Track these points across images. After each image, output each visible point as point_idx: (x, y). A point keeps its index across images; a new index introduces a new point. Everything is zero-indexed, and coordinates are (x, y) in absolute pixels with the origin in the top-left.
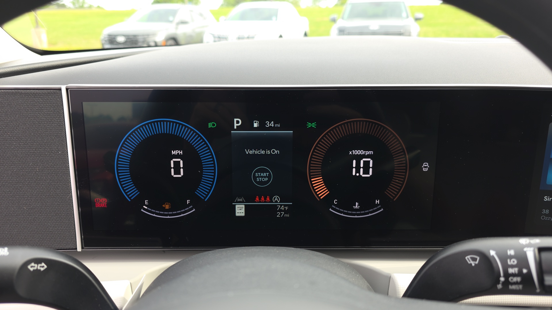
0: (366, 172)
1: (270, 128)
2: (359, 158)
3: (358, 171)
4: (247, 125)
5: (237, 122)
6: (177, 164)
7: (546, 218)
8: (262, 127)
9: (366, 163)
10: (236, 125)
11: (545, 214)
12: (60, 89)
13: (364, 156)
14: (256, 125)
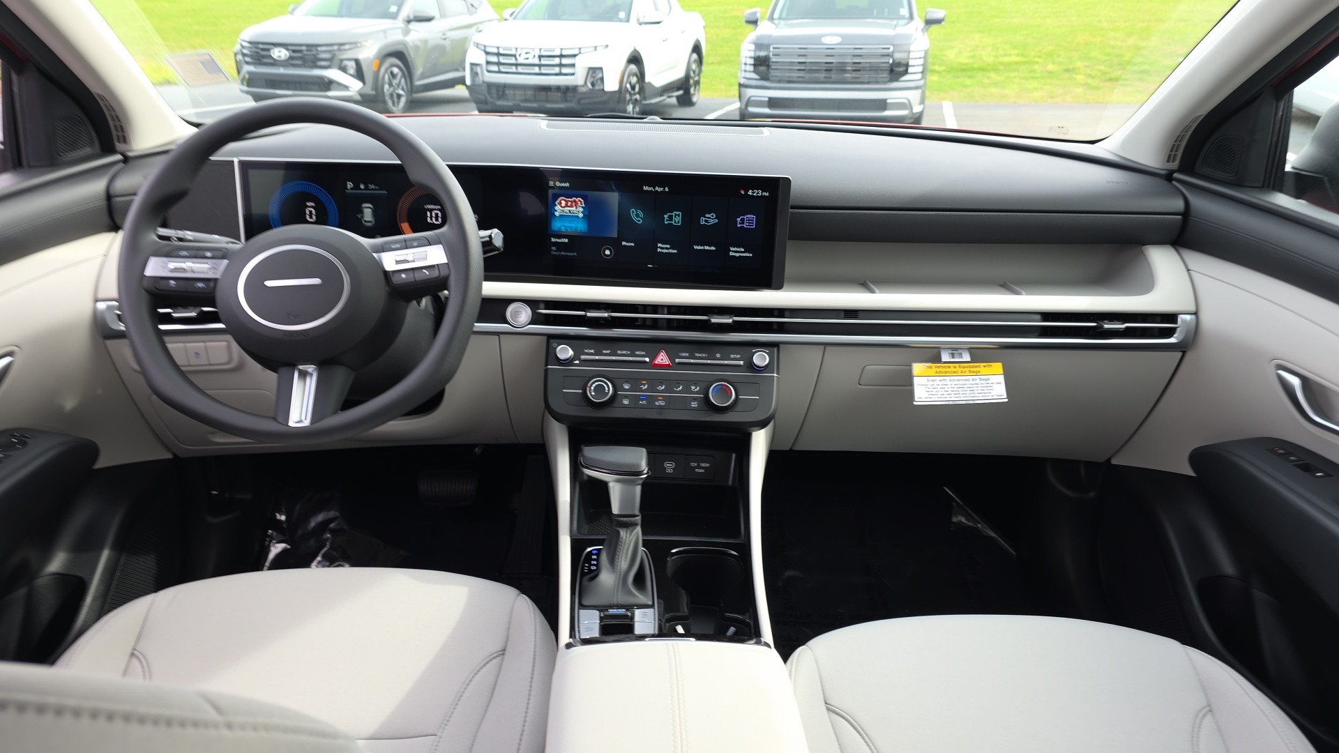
0: (437, 220)
1: (373, 189)
2: (431, 211)
3: (431, 219)
4: (356, 187)
5: (350, 185)
6: (311, 212)
7: (555, 253)
8: (367, 188)
9: (437, 214)
10: (349, 187)
11: (554, 251)
12: (233, 161)
13: (435, 209)
14: (362, 187)
